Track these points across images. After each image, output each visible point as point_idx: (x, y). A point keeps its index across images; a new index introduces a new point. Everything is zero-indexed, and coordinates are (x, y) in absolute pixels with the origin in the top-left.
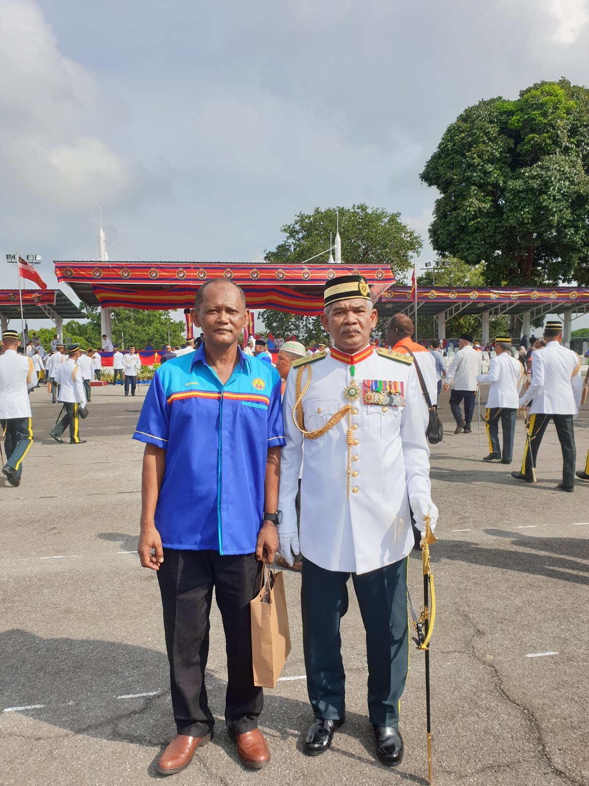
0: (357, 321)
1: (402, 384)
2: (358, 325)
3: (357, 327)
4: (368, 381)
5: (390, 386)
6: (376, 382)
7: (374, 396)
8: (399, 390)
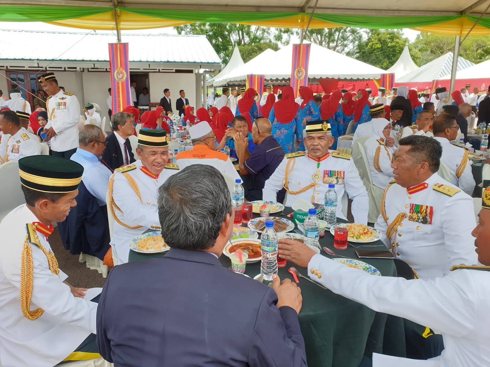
0: (319, 144)
1: (344, 172)
2: (320, 146)
3: (319, 147)
4: (327, 171)
5: (338, 174)
6: (331, 171)
7: (329, 179)
8: (342, 176)
